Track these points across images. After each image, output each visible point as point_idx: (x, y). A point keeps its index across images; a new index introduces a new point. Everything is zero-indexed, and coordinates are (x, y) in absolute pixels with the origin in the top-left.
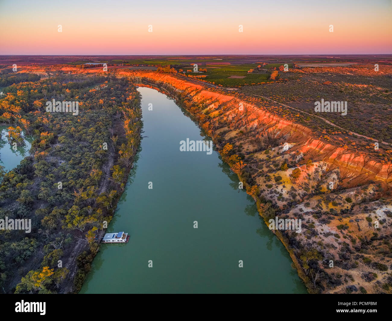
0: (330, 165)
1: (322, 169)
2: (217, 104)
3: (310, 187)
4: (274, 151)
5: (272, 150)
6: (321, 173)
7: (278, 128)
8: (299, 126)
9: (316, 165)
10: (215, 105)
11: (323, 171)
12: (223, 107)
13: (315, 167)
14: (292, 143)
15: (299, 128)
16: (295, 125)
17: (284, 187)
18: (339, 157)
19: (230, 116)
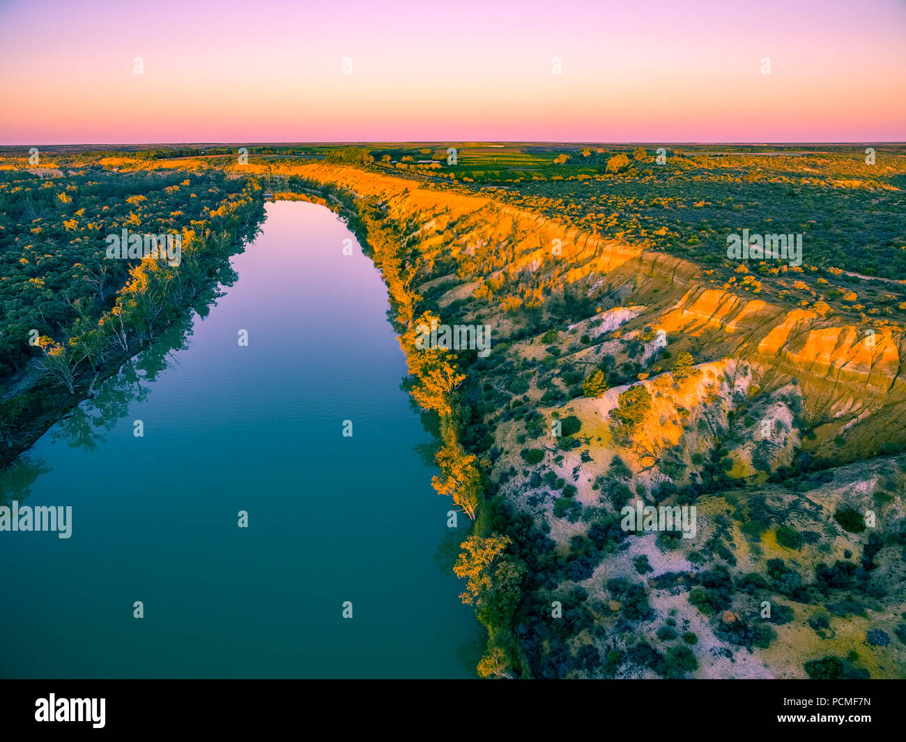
0: (762, 371)
1: (732, 386)
2: (445, 220)
3: (687, 460)
4: (574, 332)
5: (567, 329)
6: (728, 405)
7: (600, 268)
8: (662, 257)
9: (711, 375)
10: (438, 222)
11: (737, 398)
12: (458, 227)
13: (706, 380)
14: (633, 308)
15: (661, 265)
16: (651, 256)
17: (586, 458)
18: (797, 339)
19: (469, 246)
